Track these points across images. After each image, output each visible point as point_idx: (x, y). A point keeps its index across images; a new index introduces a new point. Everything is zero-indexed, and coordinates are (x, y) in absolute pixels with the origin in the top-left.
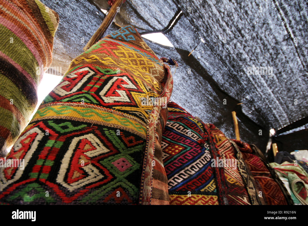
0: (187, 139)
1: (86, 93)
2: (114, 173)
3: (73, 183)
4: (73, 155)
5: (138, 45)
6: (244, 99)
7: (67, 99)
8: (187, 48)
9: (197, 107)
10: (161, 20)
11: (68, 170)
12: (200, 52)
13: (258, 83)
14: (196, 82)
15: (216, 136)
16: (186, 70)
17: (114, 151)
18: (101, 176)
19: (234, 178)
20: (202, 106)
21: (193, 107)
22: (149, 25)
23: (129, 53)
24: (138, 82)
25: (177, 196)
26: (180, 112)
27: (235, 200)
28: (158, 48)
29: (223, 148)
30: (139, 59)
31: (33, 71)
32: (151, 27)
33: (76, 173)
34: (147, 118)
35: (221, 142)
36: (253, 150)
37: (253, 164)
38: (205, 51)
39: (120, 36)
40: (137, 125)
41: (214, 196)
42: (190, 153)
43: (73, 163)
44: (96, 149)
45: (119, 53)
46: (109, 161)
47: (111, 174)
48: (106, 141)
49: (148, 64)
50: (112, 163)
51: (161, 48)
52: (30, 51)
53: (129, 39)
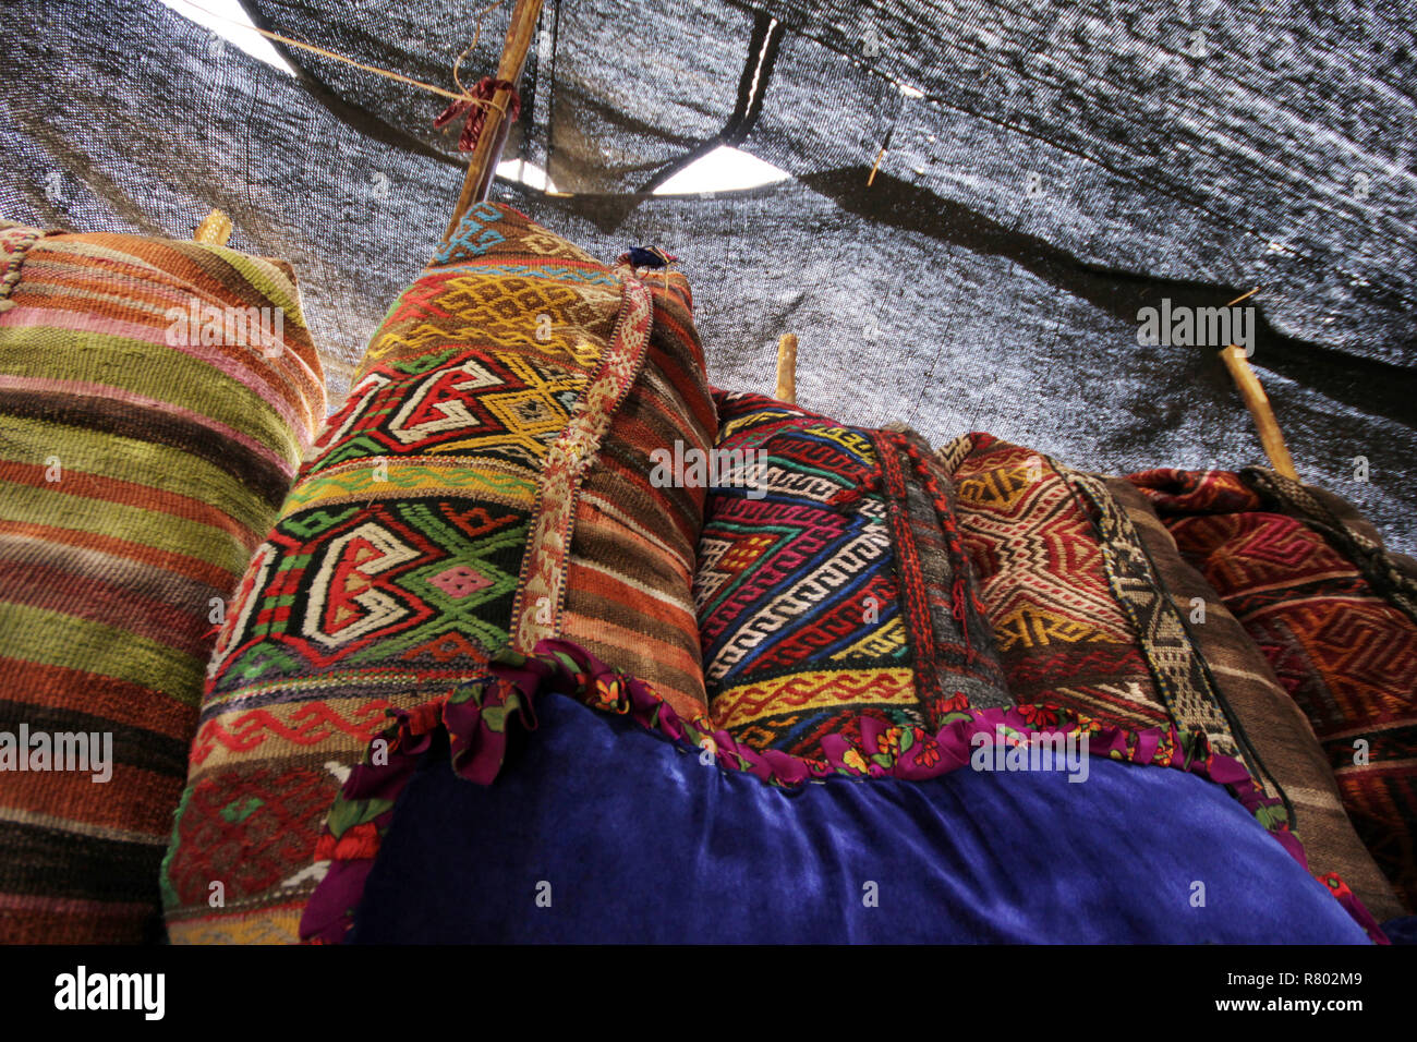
0: (794, 504)
1: (358, 436)
2: (435, 602)
3: (336, 631)
4: (333, 576)
5: (516, 253)
6: (1260, 264)
7: (320, 464)
8: (846, 156)
9: (993, 389)
10: (707, 95)
11: (325, 607)
12: (917, 147)
13: (1298, 159)
14: (949, 281)
15: (1001, 473)
16: (877, 249)
17: (433, 552)
18: (402, 612)
19: (1082, 620)
20: (1016, 375)
21: (972, 393)
22: (667, 137)
23: (484, 288)
24: (510, 364)
25: (747, 688)
26: (772, 421)
27: (1087, 702)
28: (727, 211)
29: (1034, 512)
30: (517, 294)
31: (264, 432)
32: (677, 140)
33: (340, 609)
34: (541, 455)
35: (1021, 492)
36: (1259, 491)
37: (1254, 557)
38: (937, 129)
39: (459, 247)
40: (498, 478)
41: (894, 672)
42: (795, 549)
43: (332, 591)
44: (385, 554)
45: (452, 301)
46: (419, 575)
47: (428, 604)
48: (407, 534)
49: (552, 297)
50: (428, 580)
51: (738, 206)
52: (239, 383)
53: (484, 246)
